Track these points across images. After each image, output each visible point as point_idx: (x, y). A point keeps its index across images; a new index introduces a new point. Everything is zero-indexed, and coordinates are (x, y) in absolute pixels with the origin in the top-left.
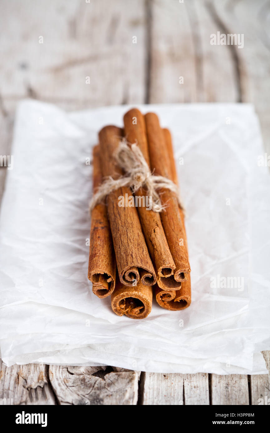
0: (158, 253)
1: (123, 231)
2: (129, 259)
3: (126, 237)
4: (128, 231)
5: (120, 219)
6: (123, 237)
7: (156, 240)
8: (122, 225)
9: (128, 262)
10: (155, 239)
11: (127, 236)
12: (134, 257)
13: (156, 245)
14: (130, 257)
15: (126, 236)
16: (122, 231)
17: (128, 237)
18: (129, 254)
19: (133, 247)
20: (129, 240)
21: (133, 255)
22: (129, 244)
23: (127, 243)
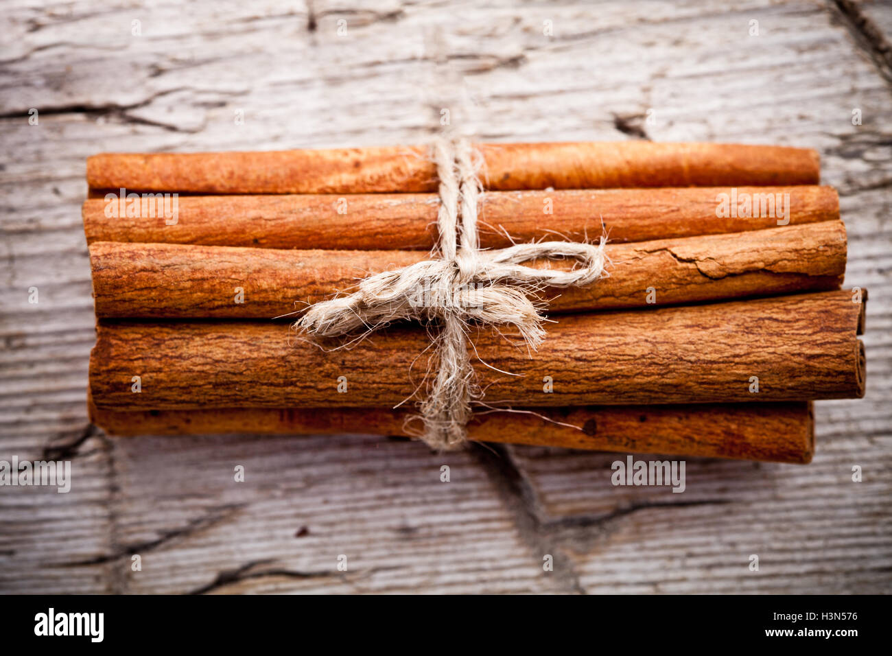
0: (789, 260)
1: (691, 372)
2: (825, 366)
3: (722, 366)
4: (693, 359)
5: (628, 377)
6: (719, 376)
7: (732, 261)
8: (659, 374)
9: (836, 372)
10: (727, 261)
11: (719, 363)
12: (817, 351)
13: (753, 262)
14: (819, 363)
15: (715, 366)
16: (689, 375)
17: (723, 362)
18: (803, 366)
19: (771, 350)
20: (737, 360)
21: (809, 352)
22: (755, 362)
23: (751, 367)
